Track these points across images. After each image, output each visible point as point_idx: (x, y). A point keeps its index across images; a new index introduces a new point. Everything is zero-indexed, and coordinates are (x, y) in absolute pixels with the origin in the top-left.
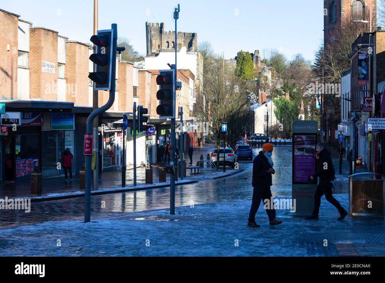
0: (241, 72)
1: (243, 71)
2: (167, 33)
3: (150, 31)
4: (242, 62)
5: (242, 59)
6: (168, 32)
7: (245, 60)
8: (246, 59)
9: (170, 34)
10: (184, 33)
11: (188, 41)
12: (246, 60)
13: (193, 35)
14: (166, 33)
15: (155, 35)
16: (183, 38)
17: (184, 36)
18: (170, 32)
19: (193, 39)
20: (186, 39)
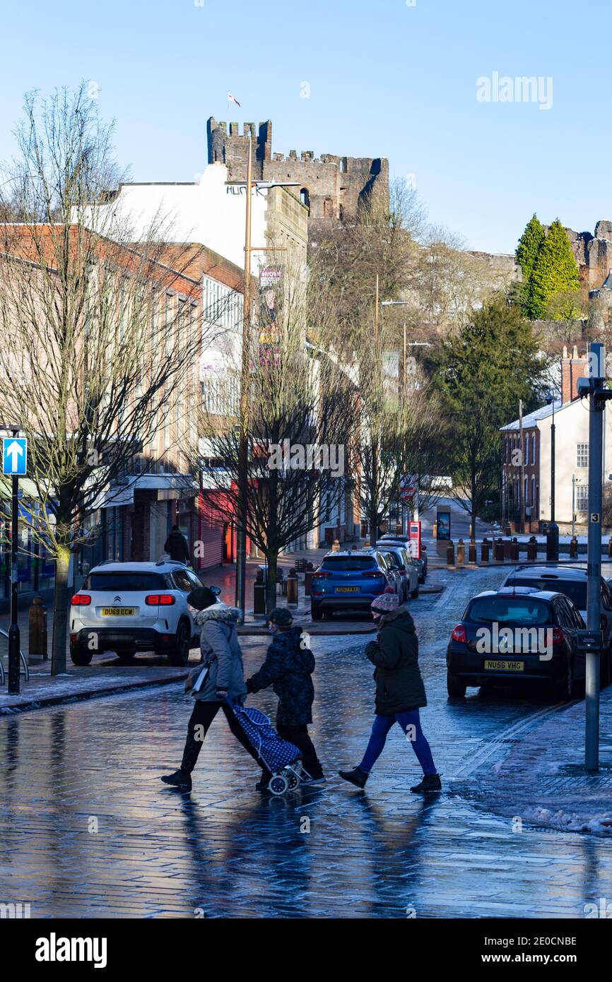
0: (531, 295)
1: (540, 290)
2: (284, 160)
3: (220, 151)
4: (536, 259)
5: (536, 246)
6: (287, 155)
7: (545, 249)
8: (551, 247)
9: (293, 160)
10: (345, 160)
11: (359, 187)
12: (551, 251)
13: (377, 166)
14: (279, 157)
15: (240, 165)
16: (339, 178)
17: (345, 170)
18: (293, 154)
19: (374, 179)
20: (351, 178)
